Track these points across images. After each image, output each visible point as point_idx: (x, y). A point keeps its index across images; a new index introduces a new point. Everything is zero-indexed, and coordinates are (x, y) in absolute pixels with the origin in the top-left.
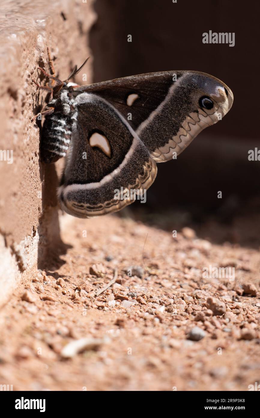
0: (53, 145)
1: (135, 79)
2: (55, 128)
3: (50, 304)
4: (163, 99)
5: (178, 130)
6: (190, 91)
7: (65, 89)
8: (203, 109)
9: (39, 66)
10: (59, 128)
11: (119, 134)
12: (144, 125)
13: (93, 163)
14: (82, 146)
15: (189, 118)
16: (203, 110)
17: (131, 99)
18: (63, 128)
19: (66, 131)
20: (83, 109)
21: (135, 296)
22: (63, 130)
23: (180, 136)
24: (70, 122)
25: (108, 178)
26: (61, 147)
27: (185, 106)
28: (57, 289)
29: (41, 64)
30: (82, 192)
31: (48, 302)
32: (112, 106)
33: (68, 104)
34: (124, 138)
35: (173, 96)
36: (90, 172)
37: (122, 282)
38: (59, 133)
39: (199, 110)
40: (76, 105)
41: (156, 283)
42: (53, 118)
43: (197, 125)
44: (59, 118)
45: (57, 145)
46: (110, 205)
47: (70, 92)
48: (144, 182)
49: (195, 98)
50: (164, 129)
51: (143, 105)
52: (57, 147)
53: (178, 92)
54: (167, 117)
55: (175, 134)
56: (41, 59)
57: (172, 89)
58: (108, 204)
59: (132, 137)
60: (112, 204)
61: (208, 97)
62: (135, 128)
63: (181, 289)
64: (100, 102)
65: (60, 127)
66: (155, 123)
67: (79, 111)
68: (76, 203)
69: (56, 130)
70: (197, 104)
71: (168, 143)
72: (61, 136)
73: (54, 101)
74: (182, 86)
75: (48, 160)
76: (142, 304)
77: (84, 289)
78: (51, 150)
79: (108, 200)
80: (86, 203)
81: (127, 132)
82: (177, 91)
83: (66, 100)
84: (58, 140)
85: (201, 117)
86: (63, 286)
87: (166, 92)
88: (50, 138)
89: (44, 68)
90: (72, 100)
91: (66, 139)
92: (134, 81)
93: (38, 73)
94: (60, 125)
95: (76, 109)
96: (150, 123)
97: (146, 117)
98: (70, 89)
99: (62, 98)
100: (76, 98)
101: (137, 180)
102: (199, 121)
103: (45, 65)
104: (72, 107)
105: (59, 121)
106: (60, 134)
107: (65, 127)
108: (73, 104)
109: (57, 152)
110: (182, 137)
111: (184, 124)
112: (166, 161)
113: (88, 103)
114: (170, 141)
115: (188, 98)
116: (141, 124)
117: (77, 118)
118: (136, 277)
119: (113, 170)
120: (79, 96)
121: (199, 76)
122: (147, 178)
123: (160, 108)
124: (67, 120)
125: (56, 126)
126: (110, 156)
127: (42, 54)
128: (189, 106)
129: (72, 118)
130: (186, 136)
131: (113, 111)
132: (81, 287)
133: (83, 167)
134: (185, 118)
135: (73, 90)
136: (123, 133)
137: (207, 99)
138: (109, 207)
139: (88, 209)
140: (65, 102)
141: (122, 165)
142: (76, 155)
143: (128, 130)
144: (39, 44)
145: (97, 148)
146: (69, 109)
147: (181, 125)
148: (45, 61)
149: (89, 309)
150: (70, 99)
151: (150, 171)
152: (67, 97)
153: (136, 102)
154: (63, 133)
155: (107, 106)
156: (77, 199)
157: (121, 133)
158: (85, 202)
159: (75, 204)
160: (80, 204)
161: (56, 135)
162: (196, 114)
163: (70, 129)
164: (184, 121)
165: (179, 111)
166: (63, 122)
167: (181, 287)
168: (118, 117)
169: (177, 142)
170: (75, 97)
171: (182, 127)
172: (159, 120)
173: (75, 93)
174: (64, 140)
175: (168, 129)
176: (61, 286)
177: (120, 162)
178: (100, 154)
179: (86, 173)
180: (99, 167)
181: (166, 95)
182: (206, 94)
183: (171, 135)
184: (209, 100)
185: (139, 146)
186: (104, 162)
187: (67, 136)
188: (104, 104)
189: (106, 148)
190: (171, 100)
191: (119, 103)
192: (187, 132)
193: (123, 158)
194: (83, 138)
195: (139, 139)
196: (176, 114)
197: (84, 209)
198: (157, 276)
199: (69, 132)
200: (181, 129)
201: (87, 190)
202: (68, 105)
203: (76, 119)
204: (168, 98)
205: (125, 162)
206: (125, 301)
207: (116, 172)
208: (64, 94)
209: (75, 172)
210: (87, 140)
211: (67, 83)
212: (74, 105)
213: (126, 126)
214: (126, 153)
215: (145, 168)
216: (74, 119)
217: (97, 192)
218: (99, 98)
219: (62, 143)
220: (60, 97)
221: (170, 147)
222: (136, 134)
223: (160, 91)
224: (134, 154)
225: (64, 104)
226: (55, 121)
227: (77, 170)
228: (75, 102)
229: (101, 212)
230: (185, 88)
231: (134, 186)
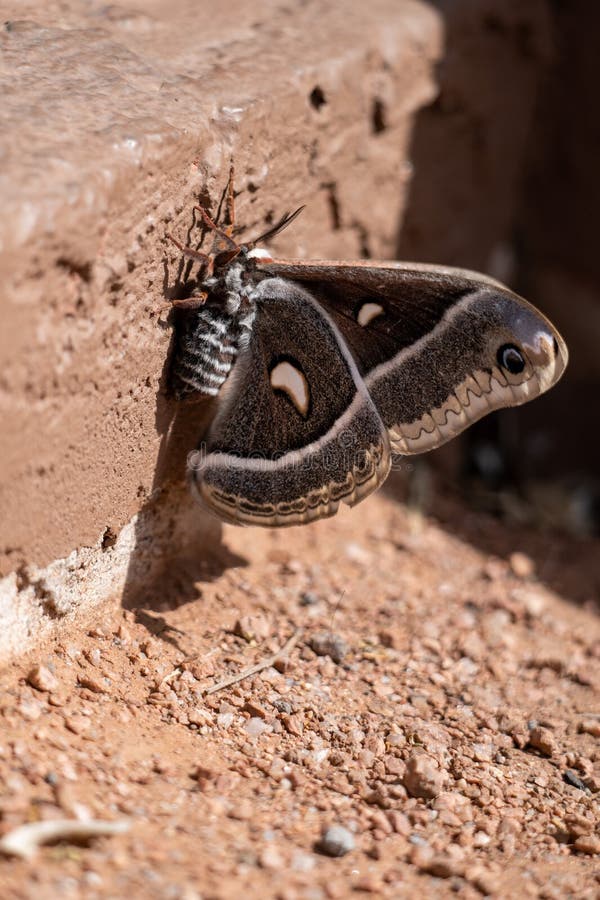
0: (190, 368)
1: (383, 275)
2: (202, 336)
4: (430, 328)
5: (445, 399)
6: (484, 327)
7: (240, 263)
8: (503, 369)
9: (201, 203)
10: (209, 338)
11: (331, 376)
12: (382, 371)
13: (271, 421)
14: (253, 382)
15: (471, 380)
16: (502, 372)
17: (368, 312)
18: (217, 339)
19: (224, 346)
20: (269, 310)
22: (215, 343)
23: (447, 411)
24: (235, 329)
25: (293, 458)
26: (206, 375)
27: (469, 354)
29: (204, 200)
30: (237, 473)
32: (327, 318)
33: (239, 292)
34: (338, 386)
35: (451, 328)
36: (262, 436)
38: (206, 346)
39: (495, 370)
40: (254, 299)
42: (203, 315)
43: (483, 397)
44: (215, 318)
45: (199, 370)
46: (289, 512)
47: (248, 270)
48: (363, 483)
49: (493, 342)
50: (419, 389)
51: (389, 330)
52: (198, 375)
53: (462, 322)
54: (429, 366)
55: (437, 405)
56: (206, 192)
57: (451, 314)
58: (285, 508)
59: (353, 389)
60: (292, 510)
61: (518, 349)
62: (365, 371)
64: (306, 304)
65: (214, 335)
66: (403, 372)
67: (260, 311)
68: (221, 492)
69: (202, 341)
70: (490, 359)
71: (420, 418)
72: (210, 354)
73: (213, 281)
74: (473, 312)
75: (177, 394)
78: (185, 377)
79: (286, 501)
80: (241, 497)
81: (346, 375)
82: (460, 320)
83: (235, 285)
84: (203, 362)
85: (494, 384)
87: (438, 316)
89: (210, 210)
90: (249, 288)
91: (221, 362)
92: (379, 279)
93: (194, 218)
94: (214, 331)
95: (254, 307)
96: (395, 370)
97: (389, 356)
98: (250, 265)
99: (228, 279)
100: (258, 286)
101: (349, 475)
102: (489, 393)
103: (213, 204)
104: (245, 301)
105: (213, 323)
106: (209, 350)
107: (222, 338)
108: (249, 294)
109: (196, 385)
110: (450, 414)
111: (460, 388)
112: (409, 454)
113: (281, 300)
114: (426, 416)
115: (477, 338)
116: (377, 367)
117: (253, 324)
119: (307, 444)
120: (264, 283)
121: (510, 302)
122: (368, 476)
123: (420, 345)
124: (231, 325)
125: (203, 332)
126: (305, 415)
127: (210, 181)
128: (477, 356)
129: (241, 323)
130: (458, 414)
131: (328, 327)
133: (248, 423)
134: (465, 377)
135: (256, 268)
136: (338, 376)
137: (514, 351)
138: (286, 515)
139: (244, 509)
140: (232, 289)
141: (325, 439)
142: (239, 397)
143: (349, 372)
144: (209, 161)
145: (282, 393)
146: (238, 305)
147: (453, 390)
148: (215, 196)
150: (244, 285)
151: (378, 464)
152: (239, 280)
153: (375, 320)
154: (215, 349)
155: (318, 315)
156: (223, 485)
157: (335, 375)
158: (240, 494)
159: (217, 493)
160: (227, 496)
161: (200, 349)
162: (485, 376)
163: (235, 344)
164: (461, 384)
165: (455, 360)
166: (221, 327)
168: (335, 342)
169: (438, 422)
170: (257, 281)
171: (455, 394)
172: (412, 368)
173: (257, 275)
174: (217, 364)
175: (427, 391)
177: (323, 431)
178: (287, 406)
179: (252, 437)
180: (280, 431)
181: (438, 322)
182: (514, 341)
183: (429, 406)
184: (517, 354)
185: (365, 411)
186: (292, 424)
187: (223, 357)
188: (313, 309)
189: (301, 400)
190: (445, 336)
191: (342, 314)
192: (462, 406)
193: (331, 424)
195: (368, 395)
196: (448, 366)
197: (235, 507)
199: (232, 350)
200: (451, 398)
201: (248, 471)
202: (238, 296)
203: (250, 327)
204: (439, 329)
205: (331, 434)
207: (312, 449)
208: (235, 272)
209: (228, 431)
211: (250, 250)
212: (252, 297)
213: (346, 363)
214: (338, 416)
215: (368, 455)
216: (244, 326)
217: (268, 478)
218: (306, 295)
219: (210, 369)
220: (227, 274)
221: (422, 429)
222: (363, 385)
223: (428, 312)
224: (352, 423)
225: (230, 292)
226: (205, 322)
227: (235, 428)
228: (255, 293)
229: (268, 520)
230: (475, 318)
231: (340, 485)
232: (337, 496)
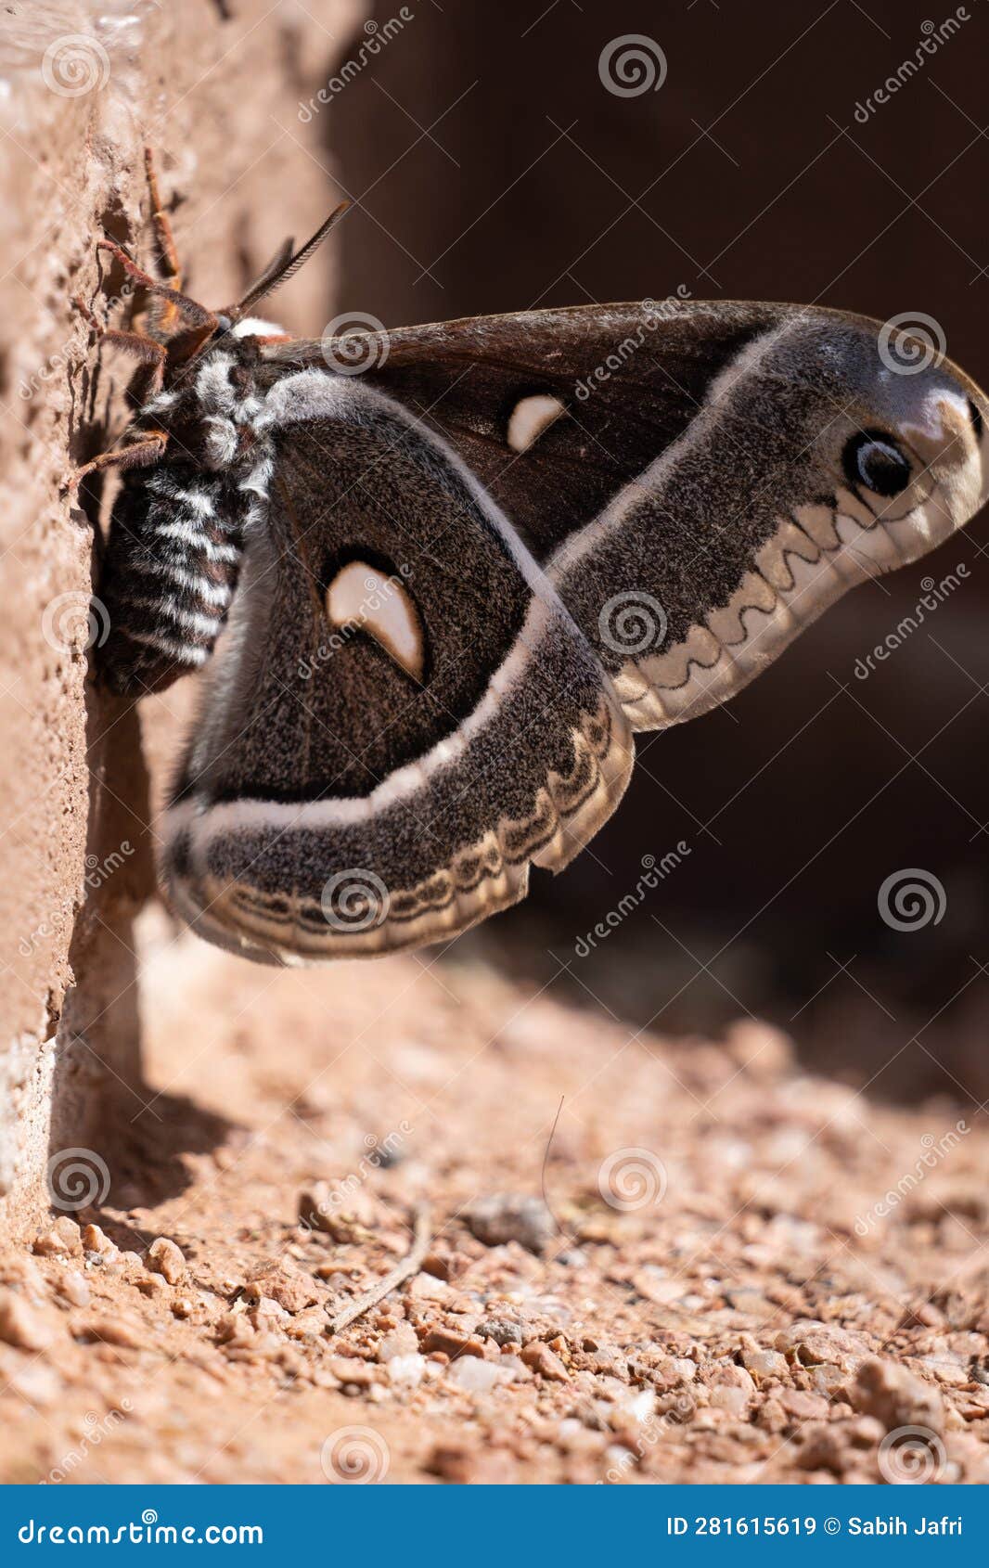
0: (148, 608)
1: (553, 325)
2: (163, 530)
3: (118, 1361)
5: (734, 582)
6: (804, 402)
7: (222, 349)
8: (862, 489)
9: (106, 233)
10: (179, 530)
11: (467, 573)
12: (579, 547)
13: (342, 707)
14: (288, 623)
15: (791, 529)
16: (860, 498)
17: (531, 417)
18: (198, 531)
19: (214, 544)
20: (302, 447)
21: (513, 1340)
22: (196, 540)
23: (743, 610)
24: (232, 503)
25: (405, 782)
26: (185, 619)
27: (777, 472)
28: (146, 1289)
29: (114, 224)
30: (283, 841)
31: (110, 1350)
32: (438, 442)
33: (231, 417)
34: (487, 592)
35: (727, 419)
36: (326, 747)
37: (451, 1268)
38: (176, 551)
39: (844, 496)
40: (265, 428)
41: (610, 1280)
42: (155, 484)
43: (823, 561)
44: (186, 486)
45: (168, 608)
46: (413, 912)
47: (243, 363)
48: (573, 811)
49: (828, 434)
50: (670, 572)
51: (583, 450)
52: (168, 620)
53: (752, 401)
54: (688, 516)
55: (720, 600)
56: (117, 204)
57: (723, 388)
58: (402, 905)
59: (522, 592)
60: (422, 904)
61: (889, 439)
62: (542, 552)
63: (725, 1316)
64: (383, 418)
65: (187, 525)
66: (630, 540)
67: (280, 454)
68: (253, 892)
69: (165, 540)
70: (832, 468)
71: (682, 639)
72: (188, 568)
73: (167, 400)
74: (774, 375)
75: (122, 678)
76: (546, 1377)
77: (276, 1295)
78: (139, 631)
79: (403, 886)
80: (300, 895)
81: (502, 564)
82: (745, 401)
83: (220, 399)
84: (174, 588)
85: (845, 525)
86: (174, 1276)
87: (700, 392)
88: (135, 574)
89: (128, 245)
90: (251, 403)
91: (213, 583)
92: (548, 336)
93: (100, 269)
94: (187, 515)
95: (268, 447)
96: (610, 540)
97: (590, 508)
98: (247, 351)
99: (201, 389)
100: (271, 395)
101: (541, 796)
102: (837, 549)
103: (132, 231)
104: (246, 435)
105: (181, 495)
106: (182, 558)
107: (207, 527)
108: (252, 418)
109: (164, 645)
110: (751, 617)
111: (767, 554)
112: (670, 723)
113: (328, 420)
114: (695, 632)
115: (795, 433)
116: (568, 540)
117: (271, 486)
118: (515, 1248)
119: (433, 744)
120: (282, 387)
121: (857, 337)
122: (586, 789)
123: (660, 470)
124: (221, 495)
125: (166, 520)
126: (417, 676)
127: (121, 179)
128: (797, 471)
129: (243, 487)
130: (769, 612)
131: (442, 461)
132: (259, 1287)
133: (292, 719)
134: (775, 527)
135: (259, 355)
136: (482, 570)
137: (879, 445)
138: (409, 919)
139: (310, 924)
140: (214, 409)
141: (473, 724)
142: (261, 662)
143: (507, 555)
144: (109, 132)
145: (362, 638)
146: (233, 445)
147: (751, 559)
148: (134, 213)
149: (297, 1390)
150: (239, 397)
151: (603, 756)
152: (225, 387)
153: (550, 433)
154: (197, 554)
155: (415, 440)
156: (253, 873)
157: (475, 569)
158: (296, 889)
159: (244, 896)
160: (268, 898)
161: (163, 560)
162: (822, 513)
163: (234, 539)
164: (769, 544)
165: (746, 493)
166: (202, 503)
167: (729, 1304)
168: (465, 494)
169: (726, 640)
170: (264, 387)
171: (756, 569)
172: (649, 528)
173: (267, 371)
174: (203, 586)
175: (689, 573)
176: (166, 1276)
177: (465, 706)
178: (375, 663)
179: (304, 751)
180: (367, 725)
181: (695, 413)
182: (878, 421)
183: (700, 605)
184: (889, 450)
185: (557, 637)
186: (393, 703)
187: (215, 571)
188: (401, 427)
189: (404, 642)
190: (716, 439)
191: (472, 434)
192: (777, 592)
193: (481, 687)
194: (295, 586)
195: (559, 601)
196: (732, 508)
197: (291, 920)
198: (616, 1248)
199: (229, 553)
200: (750, 580)
201: (306, 833)
202: (229, 424)
203: (263, 494)
204: (701, 428)
205: (488, 708)
206: (469, 1362)
207: (446, 753)
208: (215, 372)
209: (249, 744)
210: (314, 594)
211: (234, 322)
212: (258, 424)
213: (497, 538)
214: (494, 664)
215: (578, 739)
216: (253, 492)
217: (356, 841)
218: (381, 400)
219: (191, 601)
220: (195, 380)
221: (692, 661)
222: (543, 582)
223: (668, 394)
224: (532, 670)
225: (209, 418)
226: (161, 497)
227: (262, 734)
228: (265, 411)
229: (372, 939)
230: (782, 388)
231: (524, 823)
232: (520, 852)
